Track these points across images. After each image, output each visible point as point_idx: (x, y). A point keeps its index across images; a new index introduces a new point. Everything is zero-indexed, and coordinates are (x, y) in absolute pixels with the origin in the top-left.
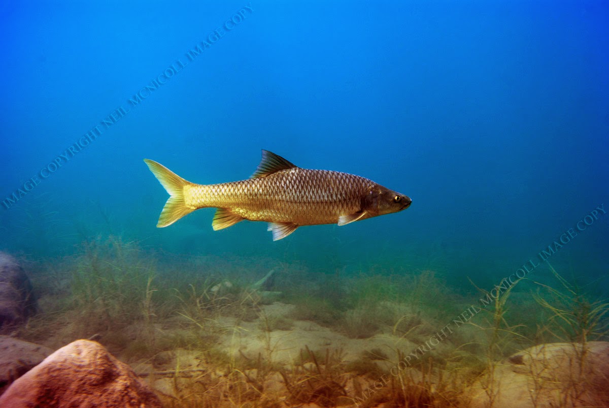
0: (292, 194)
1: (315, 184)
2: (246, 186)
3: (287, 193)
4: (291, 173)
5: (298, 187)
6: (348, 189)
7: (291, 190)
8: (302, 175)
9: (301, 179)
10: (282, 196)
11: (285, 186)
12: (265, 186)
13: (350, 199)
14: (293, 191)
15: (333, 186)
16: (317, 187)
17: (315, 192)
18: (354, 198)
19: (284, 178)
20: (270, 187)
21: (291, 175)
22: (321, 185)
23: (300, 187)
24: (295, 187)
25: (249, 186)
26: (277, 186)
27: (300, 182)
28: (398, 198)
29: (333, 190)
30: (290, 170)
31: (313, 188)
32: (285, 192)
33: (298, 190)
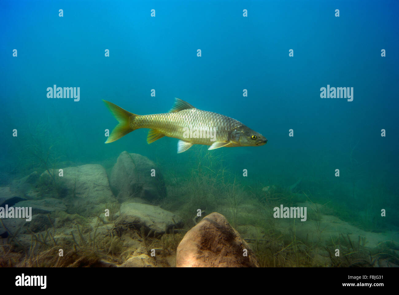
0: (188, 124)
1: (201, 120)
2: (165, 116)
3: (185, 123)
4: (191, 111)
5: (191, 120)
6: (221, 126)
7: (187, 122)
8: (196, 113)
9: (195, 115)
10: (182, 124)
11: (185, 119)
12: (175, 118)
13: (221, 132)
14: (189, 122)
15: (212, 123)
16: (202, 122)
17: (200, 125)
18: (224, 132)
19: (186, 114)
20: (177, 118)
21: (190, 113)
22: (205, 121)
23: (193, 121)
24: (190, 120)
25: (166, 116)
26: (181, 118)
27: (193, 117)
28: (254, 137)
29: (211, 125)
30: (191, 110)
31: (200, 122)
32: (184, 122)
33: (191, 122)
